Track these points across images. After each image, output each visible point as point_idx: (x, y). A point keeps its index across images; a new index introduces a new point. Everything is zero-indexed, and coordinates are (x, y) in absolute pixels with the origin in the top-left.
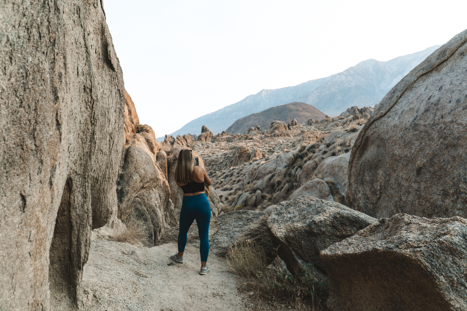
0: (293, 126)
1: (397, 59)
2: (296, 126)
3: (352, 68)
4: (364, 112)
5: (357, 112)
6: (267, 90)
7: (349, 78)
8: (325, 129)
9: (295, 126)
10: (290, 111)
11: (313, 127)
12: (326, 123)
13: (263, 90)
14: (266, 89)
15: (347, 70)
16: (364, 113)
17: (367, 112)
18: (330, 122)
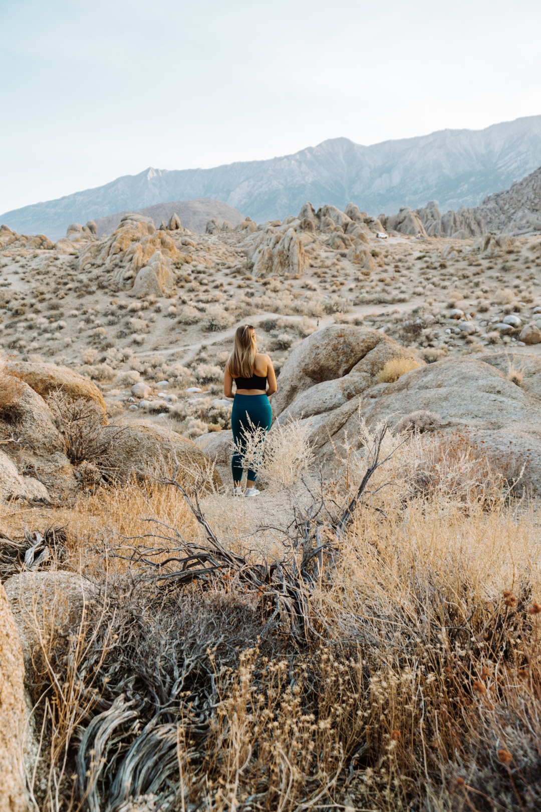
0: (171, 230)
1: (384, 143)
2: (178, 231)
3: (310, 149)
4: (325, 215)
5: (310, 214)
6: (157, 171)
7: (304, 167)
8: (238, 245)
9: (175, 231)
10: (195, 213)
11: (214, 238)
12: (244, 232)
13: (148, 170)
14: (155, 168)
15: (302, 153)
16: (323, 218)
17: (330, 216)
18: (252, 230)
